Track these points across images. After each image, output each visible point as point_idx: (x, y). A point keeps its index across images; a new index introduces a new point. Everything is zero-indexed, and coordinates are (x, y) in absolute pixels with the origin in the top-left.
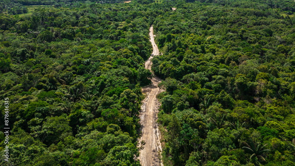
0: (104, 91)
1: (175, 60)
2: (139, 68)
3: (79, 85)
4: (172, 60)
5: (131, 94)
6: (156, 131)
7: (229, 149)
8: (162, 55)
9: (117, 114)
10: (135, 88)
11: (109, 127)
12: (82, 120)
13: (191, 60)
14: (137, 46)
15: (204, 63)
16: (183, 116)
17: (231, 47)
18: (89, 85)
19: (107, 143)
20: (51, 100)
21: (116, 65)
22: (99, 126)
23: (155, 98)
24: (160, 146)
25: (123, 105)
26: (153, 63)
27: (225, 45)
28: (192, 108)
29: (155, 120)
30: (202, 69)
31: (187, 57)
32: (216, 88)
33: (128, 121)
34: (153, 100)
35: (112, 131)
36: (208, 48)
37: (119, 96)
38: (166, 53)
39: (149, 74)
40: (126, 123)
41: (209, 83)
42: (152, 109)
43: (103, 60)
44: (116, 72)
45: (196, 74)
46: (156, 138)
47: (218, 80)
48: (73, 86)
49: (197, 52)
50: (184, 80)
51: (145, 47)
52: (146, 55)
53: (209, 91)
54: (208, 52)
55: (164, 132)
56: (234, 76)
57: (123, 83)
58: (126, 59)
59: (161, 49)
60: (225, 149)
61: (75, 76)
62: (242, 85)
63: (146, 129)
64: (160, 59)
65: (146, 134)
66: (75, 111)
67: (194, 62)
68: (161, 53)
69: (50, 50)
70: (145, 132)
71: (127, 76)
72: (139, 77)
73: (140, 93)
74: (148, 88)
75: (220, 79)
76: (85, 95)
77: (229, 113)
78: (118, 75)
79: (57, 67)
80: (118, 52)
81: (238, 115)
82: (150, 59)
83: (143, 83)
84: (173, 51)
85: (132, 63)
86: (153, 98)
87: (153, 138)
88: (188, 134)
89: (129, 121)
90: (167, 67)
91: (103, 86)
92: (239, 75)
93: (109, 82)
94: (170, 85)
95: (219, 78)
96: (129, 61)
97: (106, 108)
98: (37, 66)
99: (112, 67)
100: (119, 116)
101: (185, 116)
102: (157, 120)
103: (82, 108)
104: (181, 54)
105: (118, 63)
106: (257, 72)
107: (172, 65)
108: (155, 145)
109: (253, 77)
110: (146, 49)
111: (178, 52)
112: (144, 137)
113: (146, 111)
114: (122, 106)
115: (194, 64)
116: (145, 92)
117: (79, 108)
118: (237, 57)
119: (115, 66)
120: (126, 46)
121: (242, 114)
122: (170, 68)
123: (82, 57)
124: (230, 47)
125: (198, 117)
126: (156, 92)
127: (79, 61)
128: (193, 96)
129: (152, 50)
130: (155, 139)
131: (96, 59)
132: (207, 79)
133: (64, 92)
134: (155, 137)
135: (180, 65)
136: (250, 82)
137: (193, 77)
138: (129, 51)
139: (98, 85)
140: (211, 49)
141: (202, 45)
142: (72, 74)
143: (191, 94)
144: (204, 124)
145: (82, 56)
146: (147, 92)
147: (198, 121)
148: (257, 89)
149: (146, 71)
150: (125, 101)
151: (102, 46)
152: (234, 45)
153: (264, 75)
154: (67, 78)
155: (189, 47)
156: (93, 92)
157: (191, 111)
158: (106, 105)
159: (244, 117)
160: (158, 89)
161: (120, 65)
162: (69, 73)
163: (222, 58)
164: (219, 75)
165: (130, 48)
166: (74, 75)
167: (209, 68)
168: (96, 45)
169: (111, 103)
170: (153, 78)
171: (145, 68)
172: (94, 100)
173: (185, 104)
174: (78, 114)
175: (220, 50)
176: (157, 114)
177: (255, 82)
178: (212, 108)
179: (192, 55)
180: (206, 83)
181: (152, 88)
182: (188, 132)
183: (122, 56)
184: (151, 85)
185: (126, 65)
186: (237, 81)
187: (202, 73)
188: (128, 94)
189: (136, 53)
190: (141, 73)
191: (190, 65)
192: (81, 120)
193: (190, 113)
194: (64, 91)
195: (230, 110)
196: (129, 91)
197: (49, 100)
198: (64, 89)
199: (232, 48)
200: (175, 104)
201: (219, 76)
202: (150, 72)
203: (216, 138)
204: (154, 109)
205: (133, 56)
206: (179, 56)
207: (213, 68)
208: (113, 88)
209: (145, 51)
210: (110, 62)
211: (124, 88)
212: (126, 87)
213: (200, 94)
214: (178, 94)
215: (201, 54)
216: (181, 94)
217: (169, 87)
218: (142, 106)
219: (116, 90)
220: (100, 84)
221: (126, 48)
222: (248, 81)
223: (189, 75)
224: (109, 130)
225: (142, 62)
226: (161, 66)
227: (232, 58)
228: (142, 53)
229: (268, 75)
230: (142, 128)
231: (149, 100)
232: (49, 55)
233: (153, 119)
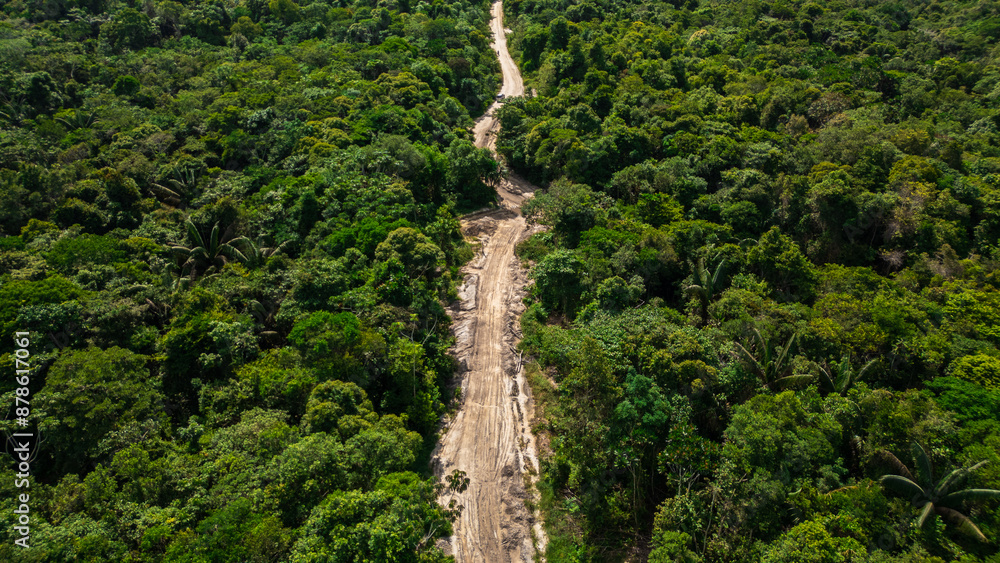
0: (313, 234)
1: (584, 111)
2: (452, 143)
3: (219, 210)
4: (572, 113)
5: (418, 245)
6: (515, 388)
7: (821, 482)
8: (535, 96)
9: (353, 334)
10: (436, 220)
11: (317, 396)
12: (211, 357)
13: (642, 114)
14: (446, 62)
15: (692, 123)
16: (625, 340)
17: (776, 67)
18: (262, 207)
19: (302, 479)
20: (95, 271)
21: (367, 131)
22: (278, 386)
23: (509, 256)
24: (531, 451)
25: (383, 291)
26: (503, 125)
27: (756, 58)
28: (656, 300)
29: (512, 340)
30: (684, 145)
31: (626, 103)
32: (736, 217)
33: (402, 359)
34: (503, 263)
35: (330, 415)
36: (696, 71)
37: (371, 256)
38: (549, 88)
39: (487, 166)
40: (397, 366)
41: (709, 197)
42: (499, 297)
43: (317, 113)
44: (360, 160)
45: (663, 166)
46: (514, 417)
47: (745, 186)
48: (198, 213)
49: (660, 86)
50: (615, 187)
51: (476, 69)
52: (480, 97)
53: (716, 232)
54: (698, 86)
55: (545, 390)
56: (801, 170)
57: (385, 203)
58: (403, 110)
59: (530, 77)
60: (808, 482)
61: (216, 175)
62: (837, 207)
63: (478, 380)
64: (529, 113)
65: (475, 399)
66: (188, 319)
67: (654, 121)
68: (530, 89)
69: (135, 80)
70: (473, 392)
71: (404, 175)
72: (453, 179)
73: (457, 237)
74: (486, 219)
75: (752, 181)
76: (245, 247)
77: (804, 322)
78: (368, 172)
79: (150, 141)
80: (374, 85)
81: (839, 328)
82: (491, 111)
83: (466, 198)
84: (575, 82)
85: (427, 125)
86: (505, 257)
87: (505, 415)
88: (648, 417)
89: (409, 358)
90: (556, 140)
91: (311, 213)
92: (825, 168)
93: (336, 197)
94: (569, 211)
95: (749, 178)
96: (413, 117)
97: (311, 309)
98: (79, 134)
99: (351, 140)
100: (364, 343)
101: (631, 337)
102: (518, 341)
103: (217, 306)
104: (605, 90)
105: (371, 123)
106: (893, 155)
107: (574, 132)
108: (510, 447)
109: (876, 175)
110: (477, 76)
111: (594, 82)
112: (469, 413)
113: (476, 308)
114: (380, 293)
115: (653, 127)
116: (473, 232)
117: (204, 305)
118: (804, 99)
119: (363, 134)
120: (407, 62)
121: (856, 325)
122: (567, 142)
123: (243, 103)
124: (774, 67)
125: (686, 344)
126: (513, 233)
127: (229, 116)
128: (658, 250)
129: (501, 81)
130: (511, 420)
131: (292, 107)
132: (701, 182)
133: (163, 235)
134: (510, 411)
135: (600, 132)
136: (867, 193)
137: (649, 176)
138: (416, 81)
139: (293, 209)
140: (709, 74)
141: (674, 58)
142: (205, 165)
143: (651, 244)
144: (711, 369)
145: (241, 100)
146: (481, 234)
147: (688, 362)
148: (895, 221)
149: (476, 155)
150: (395, 273)
151: (319, 62)
152: (786, 61)
153: (923, 166)
154: (186, 183)
155: (630, 65)
156: (277, 236)
157: (654, 315)
158: (314, 295)
159: (866, 336)
160: (521, 221)
161: (380, 133)
162: (190, 163)
163: (750, 104)
164: (748, 166)
165: (419, 70)
166: (211, 170)
167: (709, 140)
168: (299, 60)
169: (332, 286)
170: (503, 182)
171: (475, 144)
172: (272, 270)
173: (629, 287)
174: (200, 332)
175: (742, 75)
176: (518, 317)
177: (883, 192)
178: (736, 299)
179: (645, 94)
180: (697, 198)
181: (500, 218)
182: (648, 408)
183: (388, 98)
184: (498, 208)
185: (402, 134)
186: (816, 189)
187: (684, 161)
188: (405, 247)
189: (441, 89)
190: (457, 164)
191: (641, 132)
192: (209, 358)
193: (652, 327)
194: (163, 230)
195: (804, 309)
196: (407, 235)
197: (91, 270)
198: (164, 225)
199: (780, 70)
200: (588, 285)
201: (748, 172)
202: (492, 158)
203: (769, 441)
204: (505, 297)
205: (430, 100)
206: (594, 100)
207: (723, 141)
208: (347, 222)
209: (474, 81)
210: (345, 121)
211: (391, 221)
212: (397, 217)
213: (683, 242)
214: (601, 246)
215: (676, 90)
216: (611, 246)
217: (565, 217)
218: (463, 287)
219: (360, 229)
220: (298, 205)
221: (403, 71)
222: (861, 191)
223: (638, 167)
224: (316, 412)
225: (462, 123)
226: (533, 138)
227: (787, 105)
228: (464, 89)
229: (934, 165)
230: (460, 374)
231: (488, 263)
232: (128, 97)
233: (505, 338)
